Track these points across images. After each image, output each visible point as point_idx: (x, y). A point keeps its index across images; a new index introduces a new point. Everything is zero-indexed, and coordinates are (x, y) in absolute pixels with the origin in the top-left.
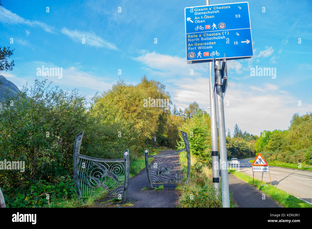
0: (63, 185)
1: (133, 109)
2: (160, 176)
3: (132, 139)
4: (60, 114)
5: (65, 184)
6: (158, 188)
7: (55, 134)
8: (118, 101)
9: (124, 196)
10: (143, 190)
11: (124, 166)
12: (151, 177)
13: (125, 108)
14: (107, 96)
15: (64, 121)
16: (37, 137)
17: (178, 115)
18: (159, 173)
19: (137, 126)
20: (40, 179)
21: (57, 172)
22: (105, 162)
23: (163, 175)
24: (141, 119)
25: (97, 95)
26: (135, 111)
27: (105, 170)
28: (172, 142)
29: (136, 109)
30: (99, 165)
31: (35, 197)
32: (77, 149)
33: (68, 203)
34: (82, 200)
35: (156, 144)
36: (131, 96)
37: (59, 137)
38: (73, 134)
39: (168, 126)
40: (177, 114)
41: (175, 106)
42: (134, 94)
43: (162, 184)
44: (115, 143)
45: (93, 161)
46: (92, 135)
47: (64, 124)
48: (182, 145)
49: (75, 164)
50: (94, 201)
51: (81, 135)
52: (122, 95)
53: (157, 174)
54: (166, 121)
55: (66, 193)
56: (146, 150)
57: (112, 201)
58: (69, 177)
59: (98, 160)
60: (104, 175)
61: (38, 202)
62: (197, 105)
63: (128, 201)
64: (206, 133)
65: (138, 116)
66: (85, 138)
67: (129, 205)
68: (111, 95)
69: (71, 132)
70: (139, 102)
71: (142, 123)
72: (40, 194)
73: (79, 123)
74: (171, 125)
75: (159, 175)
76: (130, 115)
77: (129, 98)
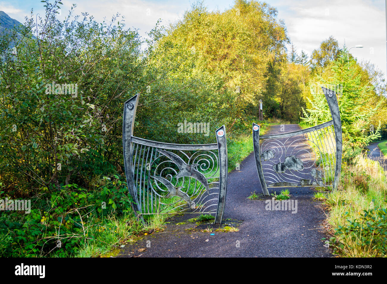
0: (107, 193)
1: (222, 54)
2: (282, 173)
3: (223, 107)
4: (94, 64)
5: (112, 191)
6: (280, 196)
7: (87, 101)
8: (196, 40)
9: (219, 212)
10: (251, 199)
11: (218, 158)
12: (265, 175)
13: (208, 52)
14: (176, 32)
15: (101, 76)
16: (54, 107)
17: (298, 64)
18: (280, 168)
19: (231, 84)
20: (66, 182)
21: (96, 167)
22: (182, 151)
23: (288, 171)
24: (237, 70)
25: (160, 26)
26: (225, 57)
27: (181, 164)
28: (290, 110)
29: (227, 53)
30: (170, 155)
31: (59, 215)
32: (128, 128)
33: (117, 226)
34: (142, 219)
35: (262, 115)
36: (219, 30)
37: (92, 106)
38: (120, 101)
39: (282, 83)
40: (297, 61)
41: (294, 47)
42: (224, 25)
43: (287, 188)
44: (195, 114)
45: (158, 148)
46: (155, 101)
47: (102, 81)
48: (312, 115)
49: (126, 154)
50: (165, 221)
51: (134, 101)
52: (201, 28)
53: (277, 169)
54: (279, 73)
55: (114, 206)
56: (255, 126)
57: (197, 221)
58: (117, 177)
59: (168, 147)
60: (180, 174)
61: (65, 225)
62: (335, 44)
63: (227, 220)
64: (357, 91)
65: (231, 65)
66: (141, 106)
67: (231, 231)
68: (183, 29)
69: (116, 97)
70: (233, 40)
71: (239, 77)
72: (67, 211)
73: (130, 79)
74: (287, 81)
75: (280, 171)
76: (217, 64)
77: (215, 33)
